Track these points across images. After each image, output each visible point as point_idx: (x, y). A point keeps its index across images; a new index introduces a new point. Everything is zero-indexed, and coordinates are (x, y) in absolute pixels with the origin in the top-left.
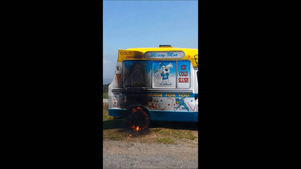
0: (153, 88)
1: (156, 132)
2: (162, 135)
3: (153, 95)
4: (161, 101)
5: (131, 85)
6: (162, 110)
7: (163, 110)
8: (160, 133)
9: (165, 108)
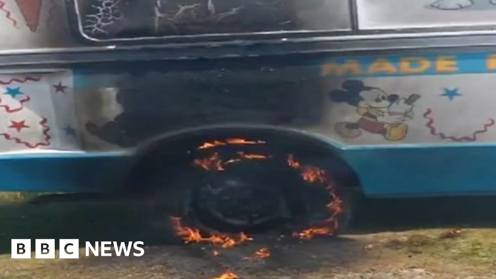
0: (362, 26)
1: (416, 252)
2: (483, 268)
3: (373, 67)
4: (451, 94)
5: (157, 25)
6: (454, 139)
7: (474, 140)
8: (455, 258)
9: (485, 130)
